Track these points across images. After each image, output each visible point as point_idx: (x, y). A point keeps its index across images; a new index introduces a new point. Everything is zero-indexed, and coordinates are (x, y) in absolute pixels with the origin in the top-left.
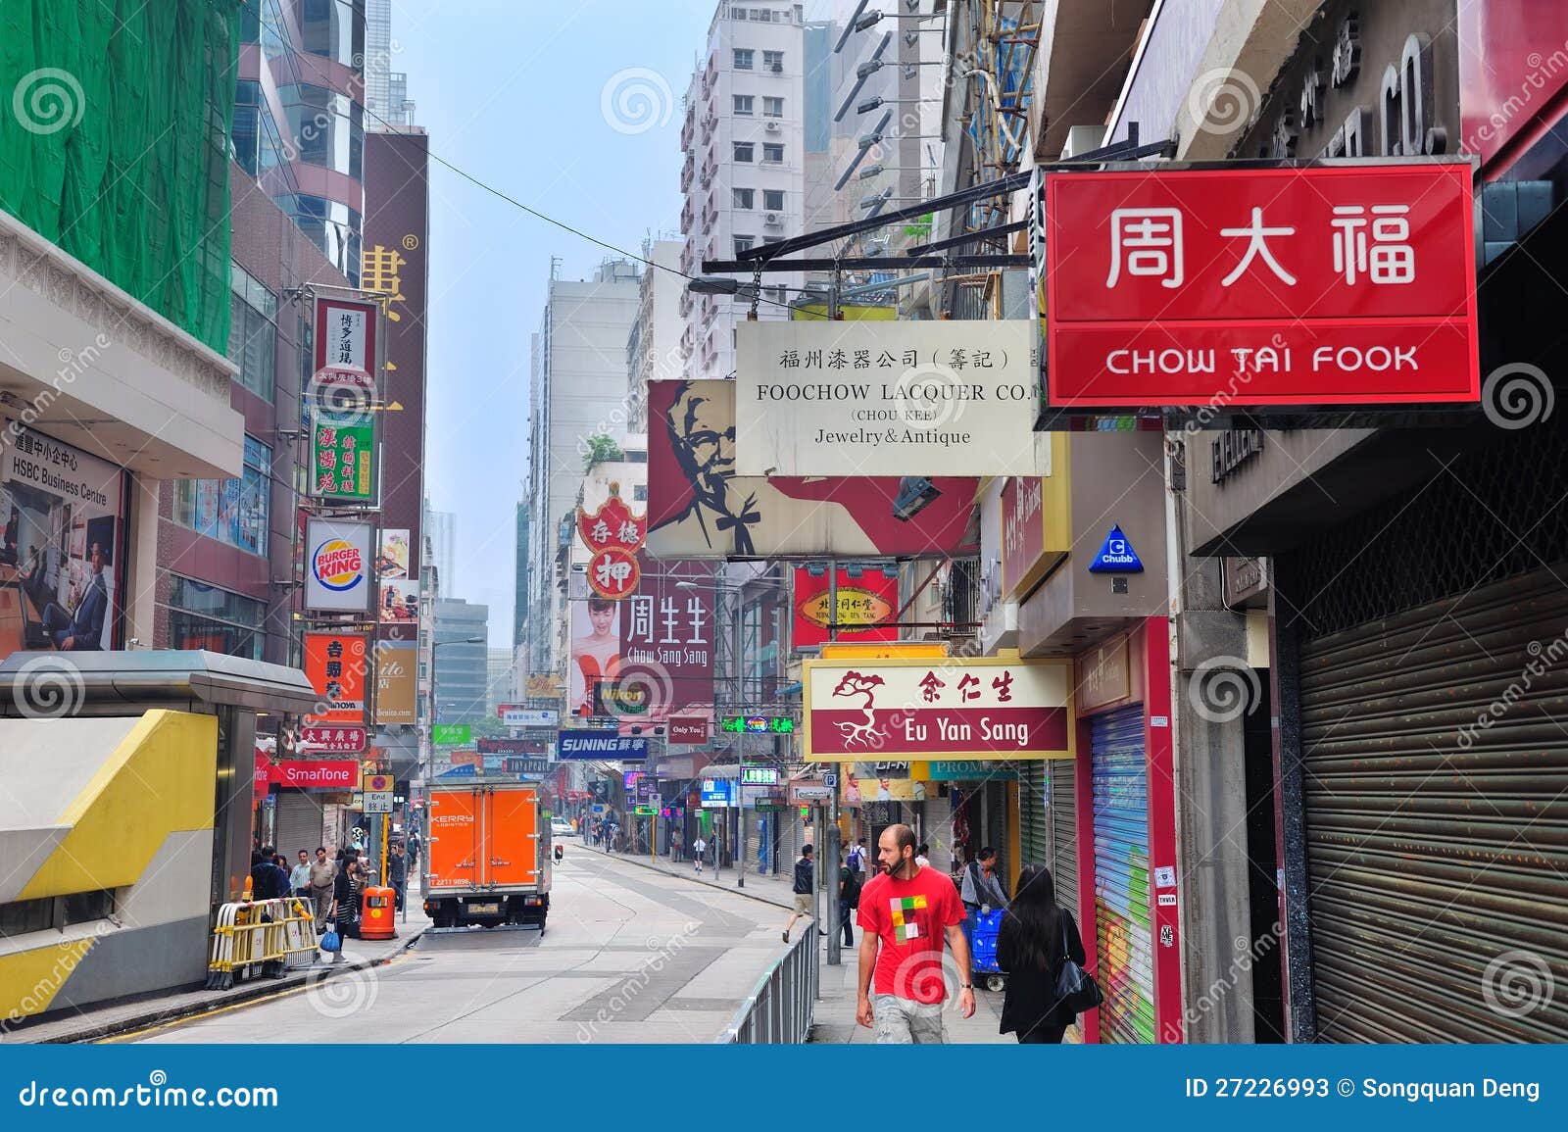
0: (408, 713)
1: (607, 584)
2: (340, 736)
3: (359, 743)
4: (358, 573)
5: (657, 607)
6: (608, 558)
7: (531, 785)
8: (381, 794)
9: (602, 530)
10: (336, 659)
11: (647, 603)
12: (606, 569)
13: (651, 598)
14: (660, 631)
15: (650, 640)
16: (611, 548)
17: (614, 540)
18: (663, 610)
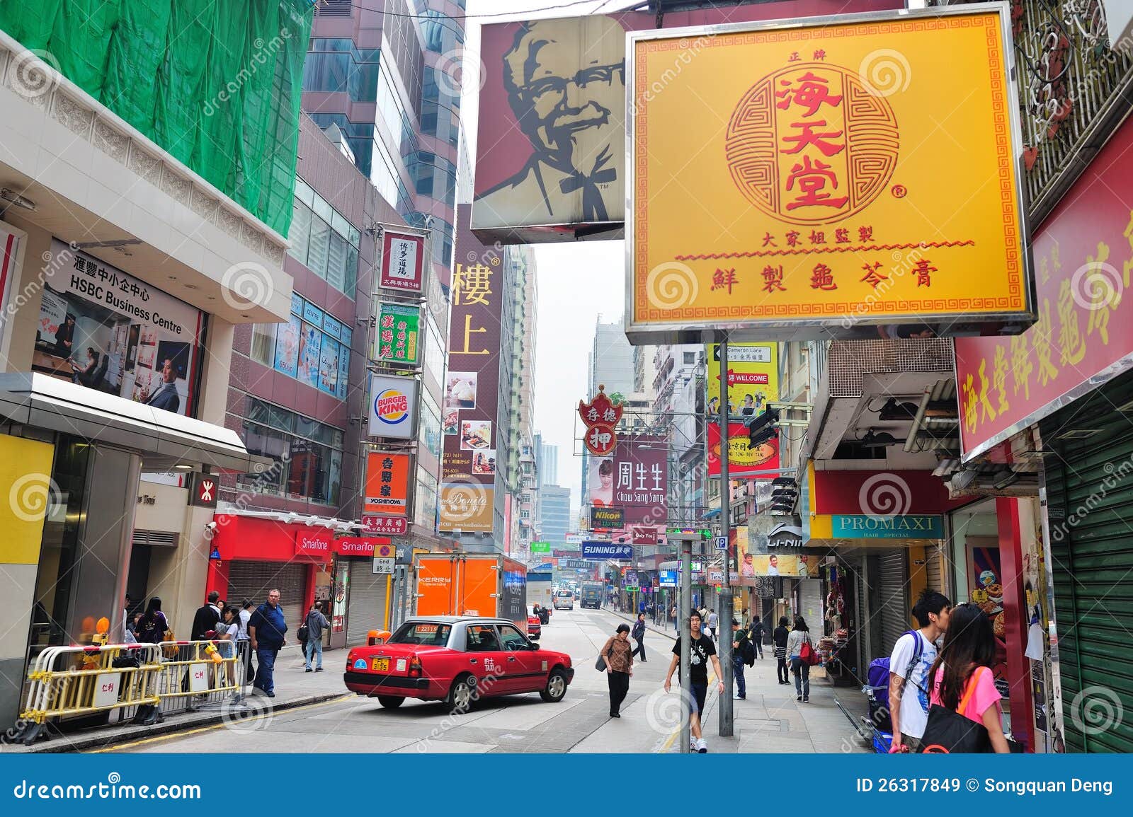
0: (489, 526)
1: (596, 446)
2: (389, 522)
3: (402, 529)
4: (405, 412)
5: (634, 467)
6: (597, 430)
7: (495, 556)
8: (386, 560)
9: (593, 413)
10: (388, 470)
11: (628, 467)
12: (595, 436)
13: (631, 464)
14: (636, 483)
15: (630, 488)
16: (600, 424)
17: (601, 419)
18: (637, 471)
